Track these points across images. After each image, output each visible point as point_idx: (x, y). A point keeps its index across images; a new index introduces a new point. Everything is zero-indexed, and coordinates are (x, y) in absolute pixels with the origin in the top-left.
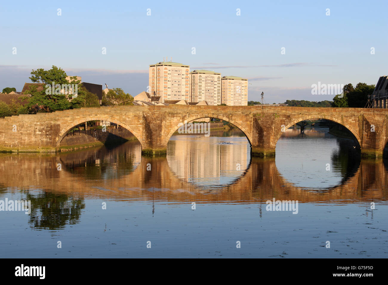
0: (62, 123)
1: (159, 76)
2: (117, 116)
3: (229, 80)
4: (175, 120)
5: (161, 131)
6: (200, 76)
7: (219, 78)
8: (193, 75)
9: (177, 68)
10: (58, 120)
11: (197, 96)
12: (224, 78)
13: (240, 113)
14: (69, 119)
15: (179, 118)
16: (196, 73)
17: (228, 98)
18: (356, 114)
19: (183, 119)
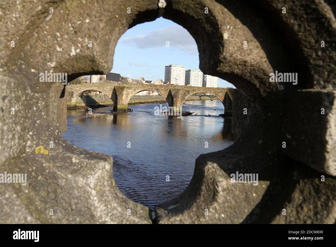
0: (75, 91)
2: (102, 88)
4: (130, 91)
5: (122, 96)
6: (192, 73)
8: (188, 72)
10: (73, 89)
13: (163, 88)
14: (78, 89)
15: (132, 90)
18: (223, 91)
19: (135, 90)
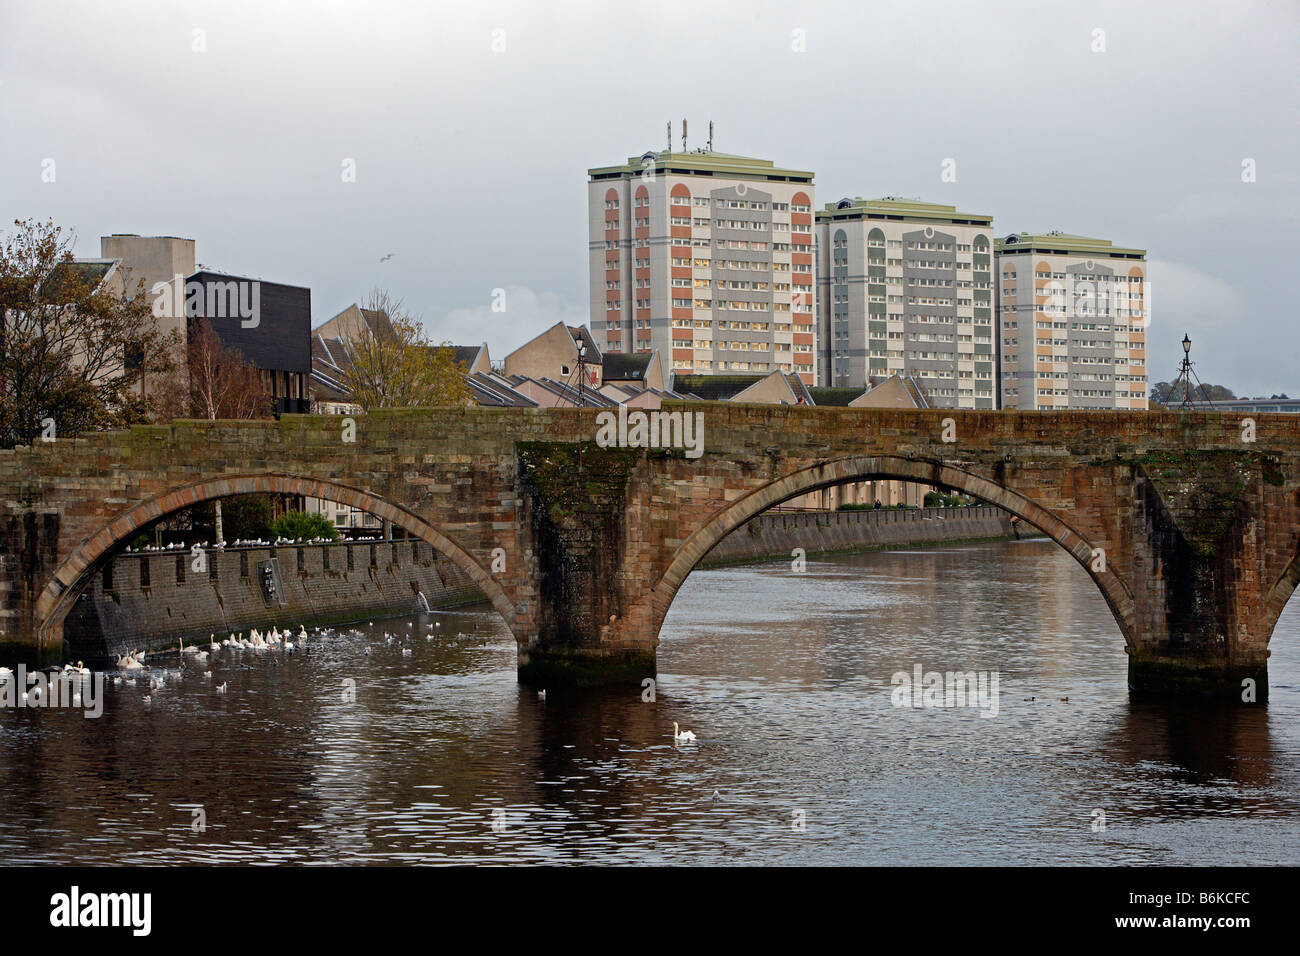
0: (73, 512)
1: (644, 233)
2: (374, 467)
3: (1037, 258)
4: (699, 490)
6: (876, 234)
7: (981, 241)
8: (835, 227)
9: (741, 188)
10: (49, 491)
11: (862, 353)
12: (1012, 247)
15: (719, 483)
16: (852, 217)
17: (1036, 360)
